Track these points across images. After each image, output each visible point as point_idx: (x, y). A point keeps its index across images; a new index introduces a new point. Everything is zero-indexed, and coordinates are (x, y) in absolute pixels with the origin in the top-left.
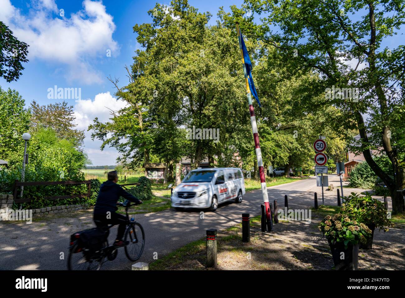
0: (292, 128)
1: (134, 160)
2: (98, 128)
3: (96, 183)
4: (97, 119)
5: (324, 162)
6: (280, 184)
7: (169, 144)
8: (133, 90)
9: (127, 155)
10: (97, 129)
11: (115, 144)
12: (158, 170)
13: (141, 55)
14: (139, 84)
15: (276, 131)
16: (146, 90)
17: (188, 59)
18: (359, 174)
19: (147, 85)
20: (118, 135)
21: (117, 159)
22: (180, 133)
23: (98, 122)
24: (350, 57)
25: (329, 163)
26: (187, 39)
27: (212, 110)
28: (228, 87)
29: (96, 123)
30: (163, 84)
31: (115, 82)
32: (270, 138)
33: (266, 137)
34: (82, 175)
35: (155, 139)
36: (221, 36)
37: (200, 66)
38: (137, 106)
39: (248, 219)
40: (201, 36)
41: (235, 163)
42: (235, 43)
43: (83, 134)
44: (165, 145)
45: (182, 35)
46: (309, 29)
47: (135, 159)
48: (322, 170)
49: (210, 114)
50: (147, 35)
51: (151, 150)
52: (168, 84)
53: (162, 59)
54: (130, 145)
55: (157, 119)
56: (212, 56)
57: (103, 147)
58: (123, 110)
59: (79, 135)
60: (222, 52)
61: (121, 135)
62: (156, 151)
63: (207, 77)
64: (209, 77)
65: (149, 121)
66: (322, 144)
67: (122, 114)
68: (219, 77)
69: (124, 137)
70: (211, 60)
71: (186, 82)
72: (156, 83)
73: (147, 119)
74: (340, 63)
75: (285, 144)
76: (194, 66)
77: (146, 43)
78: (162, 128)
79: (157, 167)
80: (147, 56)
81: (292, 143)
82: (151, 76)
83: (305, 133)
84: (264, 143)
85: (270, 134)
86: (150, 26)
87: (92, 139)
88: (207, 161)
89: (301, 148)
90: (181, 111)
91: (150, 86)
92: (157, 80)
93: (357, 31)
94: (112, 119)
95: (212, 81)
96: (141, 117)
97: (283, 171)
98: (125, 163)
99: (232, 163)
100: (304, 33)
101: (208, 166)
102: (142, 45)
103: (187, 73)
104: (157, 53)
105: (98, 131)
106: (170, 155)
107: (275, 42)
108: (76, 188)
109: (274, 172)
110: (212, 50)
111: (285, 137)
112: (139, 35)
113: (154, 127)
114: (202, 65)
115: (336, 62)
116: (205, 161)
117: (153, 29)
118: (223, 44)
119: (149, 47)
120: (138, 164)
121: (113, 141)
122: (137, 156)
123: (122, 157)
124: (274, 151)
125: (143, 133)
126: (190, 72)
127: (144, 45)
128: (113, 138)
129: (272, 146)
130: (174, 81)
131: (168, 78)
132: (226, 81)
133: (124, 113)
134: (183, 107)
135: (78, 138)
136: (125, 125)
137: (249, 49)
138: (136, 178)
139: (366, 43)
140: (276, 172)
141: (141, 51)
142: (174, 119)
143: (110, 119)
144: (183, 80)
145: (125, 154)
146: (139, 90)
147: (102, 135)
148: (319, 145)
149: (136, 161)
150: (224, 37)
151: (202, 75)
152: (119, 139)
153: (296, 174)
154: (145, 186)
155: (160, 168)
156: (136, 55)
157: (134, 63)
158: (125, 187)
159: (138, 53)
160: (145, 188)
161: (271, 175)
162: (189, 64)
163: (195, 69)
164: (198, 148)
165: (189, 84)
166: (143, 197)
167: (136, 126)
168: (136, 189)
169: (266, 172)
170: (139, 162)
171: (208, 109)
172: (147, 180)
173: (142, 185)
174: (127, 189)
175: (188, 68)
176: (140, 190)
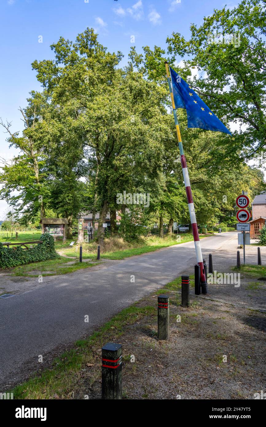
0: (200, 182)
1: (27, 215)
5: (246, 219)
7: (69, 197)
9: (20, 209)
11: (5, 196)
12: (56, 226)
13: (37, 96)
14: (40, 129)
16: (49, 136)
17: (97, 103)
19: (50, 130)
20: (9, 187)
21: (7, 215)
25: (232, 220)
26: (95, 80)
27: (123, 161)
28: (141, 135)
30: (70, 130)
31: (7, 127)
32: (177, 193)
33: (173, 192)
35: (53, 192)
36: (133, 79)
37: (112, 111)
38: (33, 155)
39: (188, 282)
40: (111, 79)
42: (149, 88)
44: (65, 198)
46: (235, 76)
47: (29, 214)
48: (244, 227)
49: (122, 165)
50: (49, 73)
51: (48, 203)
52: (76, 130)
53: (66, 101)
54: (23, 198)
55: (55, 170)
56: (123, 101)
58: (17, 159)
60: (134, 97)
61: (12, 187)
62: (54, 206)
63: (118, 124)
64: (120, 124)
65: (44, 171)
66: (244, 200)
67: (16, 162)
69: (15, 189)
70: (123, 105)
71: (97, 129)
72: (59, 129)
73: (43, 169)
76: (106, 111)
77: (47, 82)
78: (61, 179)
79: (55, 223)
80: (43, 99)
81: (200, 198)
82: (54, 121)
83: (213, 188)
84: (171, 198)
85: (178, 189)
86: (51, 64)
91: (53, 132)
92: (61, 126)
94: (3, 168)
95: (126, 128)
96: (37, 167)
97: (188, 228)
98: (17, 218)
100: (229, 80)
102: (42, 84)
103: (99, 118)
104: (61, 95)
106: (70, 209)
107: (199, 88)
109: (178, 229)
110: (124, 94)
112: (38, 73)
113: (51, 178)
114: (115, 110)
117: (55, 67)
118: (135, 88)
119: (50, 88)
120: (32, 219)
121: (3, 193)
122: (31, 210)
123: (13, 211)
124: (182, 206)
125: (39, 184)
126: (102, 117)
127: (44, 84)
128: (3, 190)
129: (180, 202)
130: (84, 127)
131: (75, 123)
132: (139, 129)
136: (19, 175)
137: (163, 96)
140: (180, 228)
141: (36, 93)
144: (93, 126)
145: (17, 208)
146: (41, 135)
148: (242, 200)
149: (29, 216)
150: (137, 81)
152: (9, 192)
153: (200, 231)
154: (48, 244)
155: (59, 224)
156: (30, 97)
157: (28, 105)
158: (25, 246)
159: (33, 95)
160: (48, 247)
161: (175, 232)
162: (99, 109)
163: (107, 114)
164: (103, 202)
165: (100, 130)
166: (46, 257)
167: (31, 177)
168: (38, 247)
169: (171, 229)
170: (33, 217)
171: (120, 160)
172: (50, 238)
173: (44, 243)
174: (27, 248)
175: (98, 113)
176: (42, 248)
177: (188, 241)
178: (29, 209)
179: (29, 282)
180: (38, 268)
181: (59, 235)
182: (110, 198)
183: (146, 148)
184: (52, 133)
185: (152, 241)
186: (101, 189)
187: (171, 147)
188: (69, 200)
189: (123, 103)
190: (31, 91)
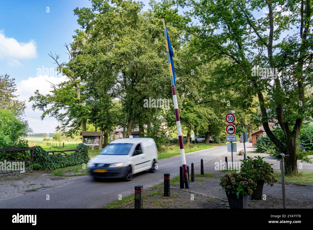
0: (211, 101)
1: (72, 129)
2: (39, 100)
3: (39, 149)
4: (38, 91)
5: (233, 131)
6: (200, 150)
8: (73, 67)
9: (66, 124)
10: (37, 100)
11: (54, 114)
12: (93, 137)
13: (80, 34)
14: (78, 62)
15: (198, 104)
16: (85, 68)
17: (122, 42)
18: (264, 141)
19: (86, 63)
20: (58, 106)
21: (56, 128)
22: (114, 105)
23: (39, 94)
24: (256, 46)
26: (122, 24)
27: (143, 87)
28: (157, 67)
29: (37, 95)
30: (100, 63)
31: (56, 59)
32: (192, 110)
33: (189, 109)
34: (26, 143)
35: (92, 110)
36: (152, 22)
37: (133, 49)
38: (76, 81)
39: (169, 178)
40: (135, 22)
41: (162, 132)
43: (24, 104)
45: (118, 20)
46: (223, 23)
48: (231, 138)
49: (142, 90)
50: (87, 18)
51: (88, 119)
52: (105, 63)
54: (68, 115)
55: (94, 92)
56: (143, 39)
57: (43, 117)
58: (63, 84)
59: (21, 106)
60: (153, 37)
61: (60, 106)
62: (93, 121)
63: (139, 58)
64: (141, 58)
65: (86, 94)
66: (232, 117)
67: (62, 87)
68: (149, 58)
69: (63, 108)
70: (143, 43)
71: (121, 62)
72: (93, 62)
73: (85, 92)
74: (248, 51)
75: (205, 116)
76: (128, 48)
77: (85, 25)
78: (99, 100)
79: (92, 135)
81: (211, 115)
82: (89, 56)
84: (187, 115)
85: (193, 107)
86: (89, 11)
87: (33, 110)
88: (137, 129)
89: (219, 119)
90: (116, 86)
92: (95, 60)
93: (261, 25)
94: (52, 92)
95: (143, 61)
96: (79, 90)
97: (204, 139)
98: (64, 131)
99: (159, 132)
100: (219, 25)
101: (139, 134)
102: (82, 26)
103: (123, 54)
104: (95, 36)
105: (38, 102)
106: (105, 124)
107: (196, 32)
108: (20, 154)
109: (196, 139)
110: (144, 34)
111: (205, 109)
112: (79, 18)
113: (91, 99)
114: (134, 48)
115: (245, 49)
116: (136, 129)
117: (92, 13)
118: (153, 30)
119: (88, 29)
120: (76, 132)
121: (53, 111)
122: (75, 124)
123: (61, 126)
124: (196, 121)
128: (53, 109)
129: (194, 117)
130: (110, 61)
131: (104, 58)
132: (155, 62)
133: (64, 87)
134: (118, 81)
135: (19, 108)
136: (64, 97)
138: (73, 145)
139: (267, 36)
140: (198, 139)
141: (80, 31)
142: (109, 93)
143: (50, 91)
144: (117, 60)
145: (64, 123)
146: (78, 67)
147: (41, 106)
148: (230, 117)
149: (74, 129)
150: (155, 24)
151: (134, 56)
152: (58, 110)
153: (214, 141)
154: (83, 152)
155: (96, 136)
156: (75, 34)
157: (73, 41)
158: (65, 153)
159: (77, 32)
160: (83, 154)
161: (193, 142)
162: (123, 47)
163: (129, 51)
164: (130, 118)
165: (123, 64)
166: (81, 161)
167: (75, 99)
168: (75, 154)
169: (189, 140)
170: (77, 130)
171: (140, 86)
172: (84, 147)
173: (80, 151)
174: (66, 155)
175: (122, 50)
176: (78, 155)
177: (201, 150)
178: (74, 124)
179: (63, 180)
180: (73, 170)
181: (96, 144)
182: (135, 116)
183: (160, 77)
184: (88, 65)
185: (172, 149)
186: (128, 108)
187: (182, 75)
188: (104, 116)
189: (143, 41)
190: (76, 30)
